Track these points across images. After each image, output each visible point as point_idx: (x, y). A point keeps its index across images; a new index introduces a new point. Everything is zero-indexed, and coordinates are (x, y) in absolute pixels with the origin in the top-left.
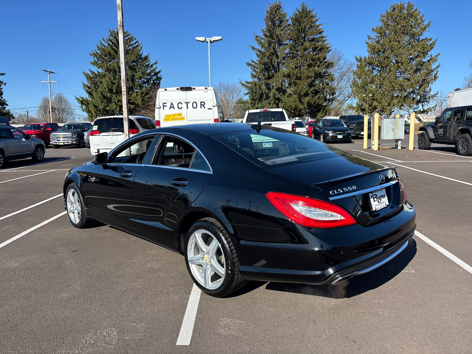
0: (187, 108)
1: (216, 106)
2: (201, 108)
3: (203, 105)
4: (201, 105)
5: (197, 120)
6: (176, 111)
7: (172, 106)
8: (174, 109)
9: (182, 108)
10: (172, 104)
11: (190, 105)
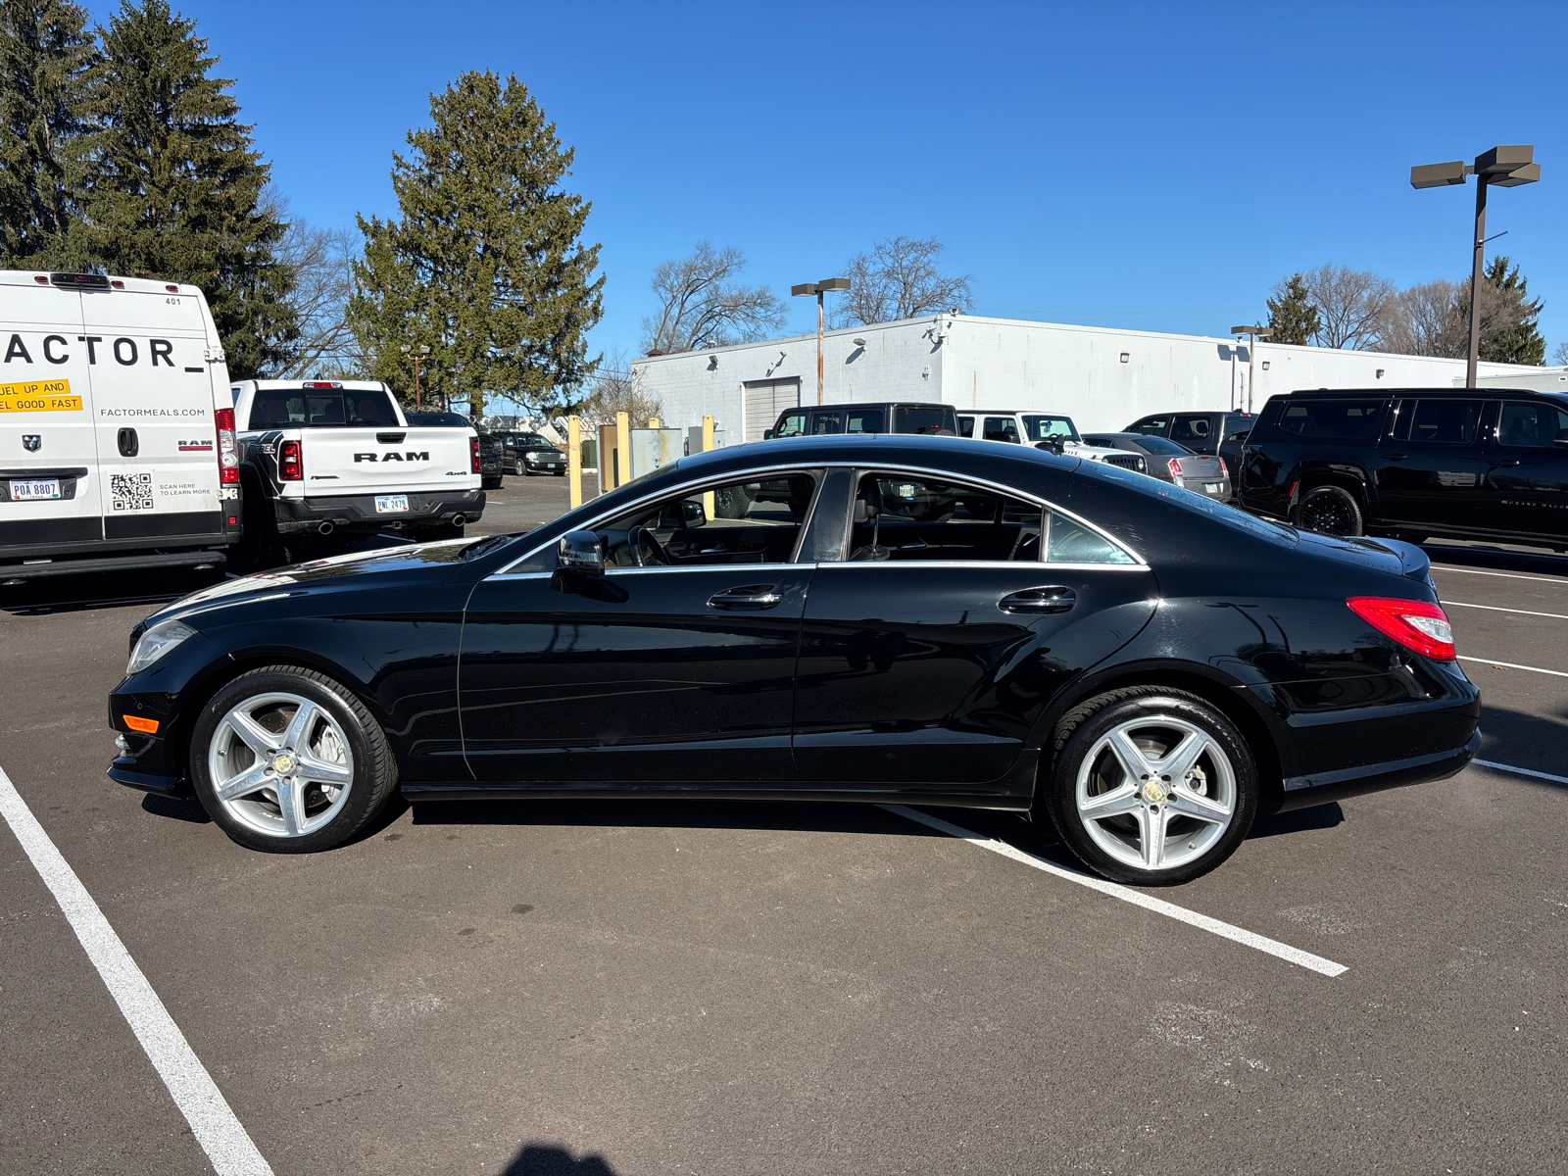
0: (93, 361)
1: (220, 361)
2: (155, 363)
3: (164, 354)
4: (155, 353)
5: (139, 412)
6: (40, 370)
7: (17, 349)
8: (29, 360)
9: (65, 358)
10: (16, 339)
11: (103, 350)
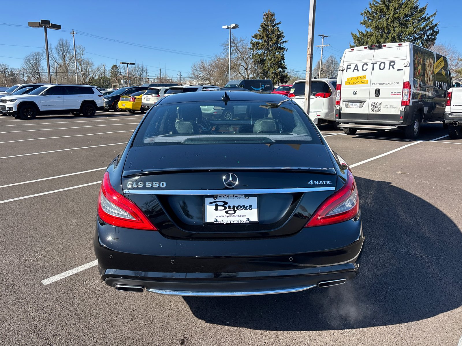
0: (373, 70)
1: (408, 66)
2: (389, 69)
3: (392, 66)
4: (390, 65)
5: (382, 84)
6: (361, 73)
7: (356, 68)
8: (358, 71)
9: (367, 69)
10: (356, 65)
11: (377, 66)
